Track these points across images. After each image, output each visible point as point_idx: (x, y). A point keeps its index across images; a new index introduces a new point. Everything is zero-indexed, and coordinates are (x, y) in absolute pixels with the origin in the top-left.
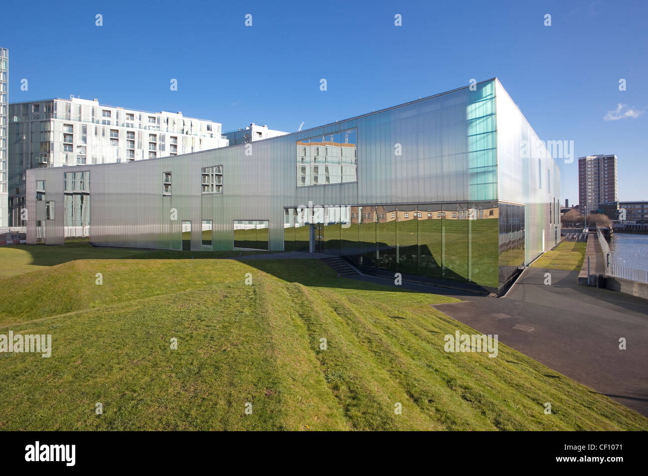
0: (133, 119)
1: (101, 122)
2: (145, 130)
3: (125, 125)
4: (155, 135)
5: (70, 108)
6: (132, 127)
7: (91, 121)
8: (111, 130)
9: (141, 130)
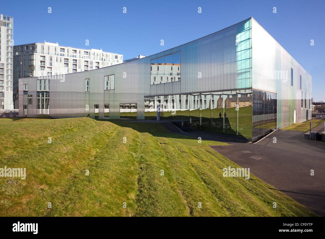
0: (76, 53)
1: (59, 54)
2: (82, 59)
3: (72, 56)
4: (88, 61)
5: (44, 47)
6: (76, 57)
7: (54, 54)
8: (65, 59)
9: (80, 59)
